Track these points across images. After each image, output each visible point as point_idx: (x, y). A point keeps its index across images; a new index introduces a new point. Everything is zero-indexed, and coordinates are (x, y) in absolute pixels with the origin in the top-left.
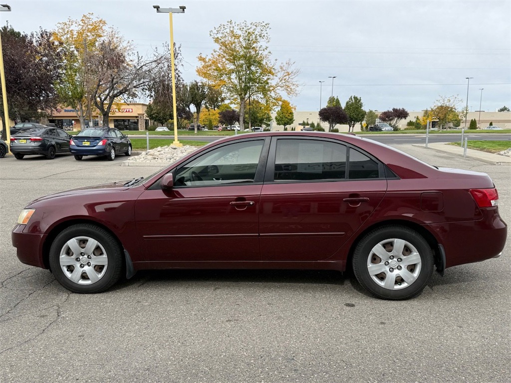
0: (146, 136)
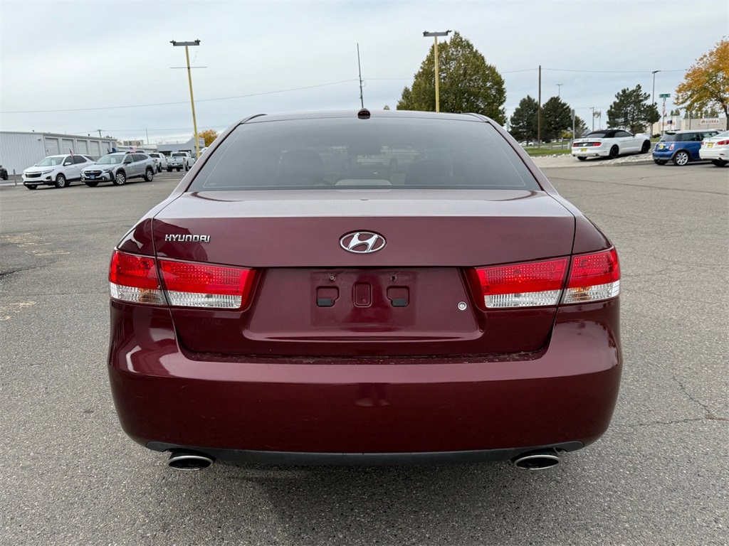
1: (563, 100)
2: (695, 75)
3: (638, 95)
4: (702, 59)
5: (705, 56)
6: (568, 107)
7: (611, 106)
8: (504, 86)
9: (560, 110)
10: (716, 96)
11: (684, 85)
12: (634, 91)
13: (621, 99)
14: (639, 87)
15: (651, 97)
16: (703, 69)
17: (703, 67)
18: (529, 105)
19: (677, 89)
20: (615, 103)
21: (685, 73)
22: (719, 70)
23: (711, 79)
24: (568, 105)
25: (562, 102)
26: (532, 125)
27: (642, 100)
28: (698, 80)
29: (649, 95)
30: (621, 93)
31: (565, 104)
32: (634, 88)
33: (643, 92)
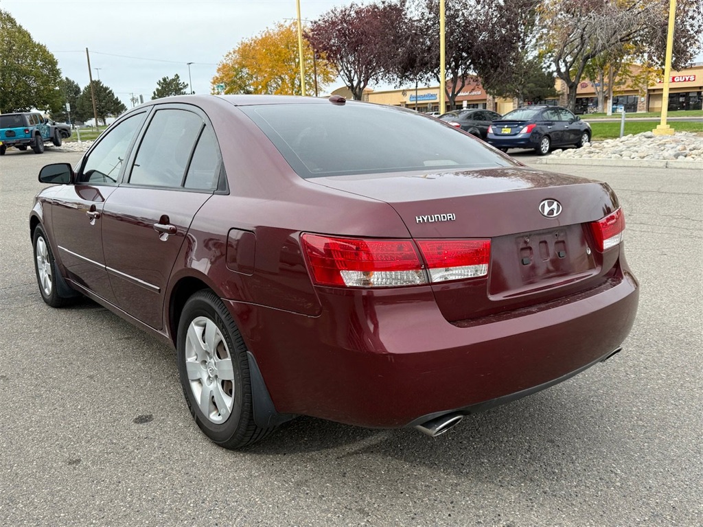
0: (620, 119)
1: (105, 84)
2: (224, 68)
3: (178, 84)
4: (227, 56)
5: (230, 53)
6: (111, 91)
7: (154, 93)
8: (58, 67)
9: (103, 94)
10: (244, 89)
11: (217, 78)
12: (173, 80)
13: (162, 87)
14: (177, 76)
15: (189, 86)
16: (231, 65)
17: (230, 63)
18: (69, 87)
19: (212, 81)
20: (158, 90)
21: (217, 67)
22: (244, 66)
23: (238, 74)
24: (110, 89)
25: (104, 86)
26: (76, 108)
27: (182, 89)
28: (228, 74)
29: (187, 85)
30: (162, 81)
31: (106, 89)
32: (173, 77)
33: (181, 82)
